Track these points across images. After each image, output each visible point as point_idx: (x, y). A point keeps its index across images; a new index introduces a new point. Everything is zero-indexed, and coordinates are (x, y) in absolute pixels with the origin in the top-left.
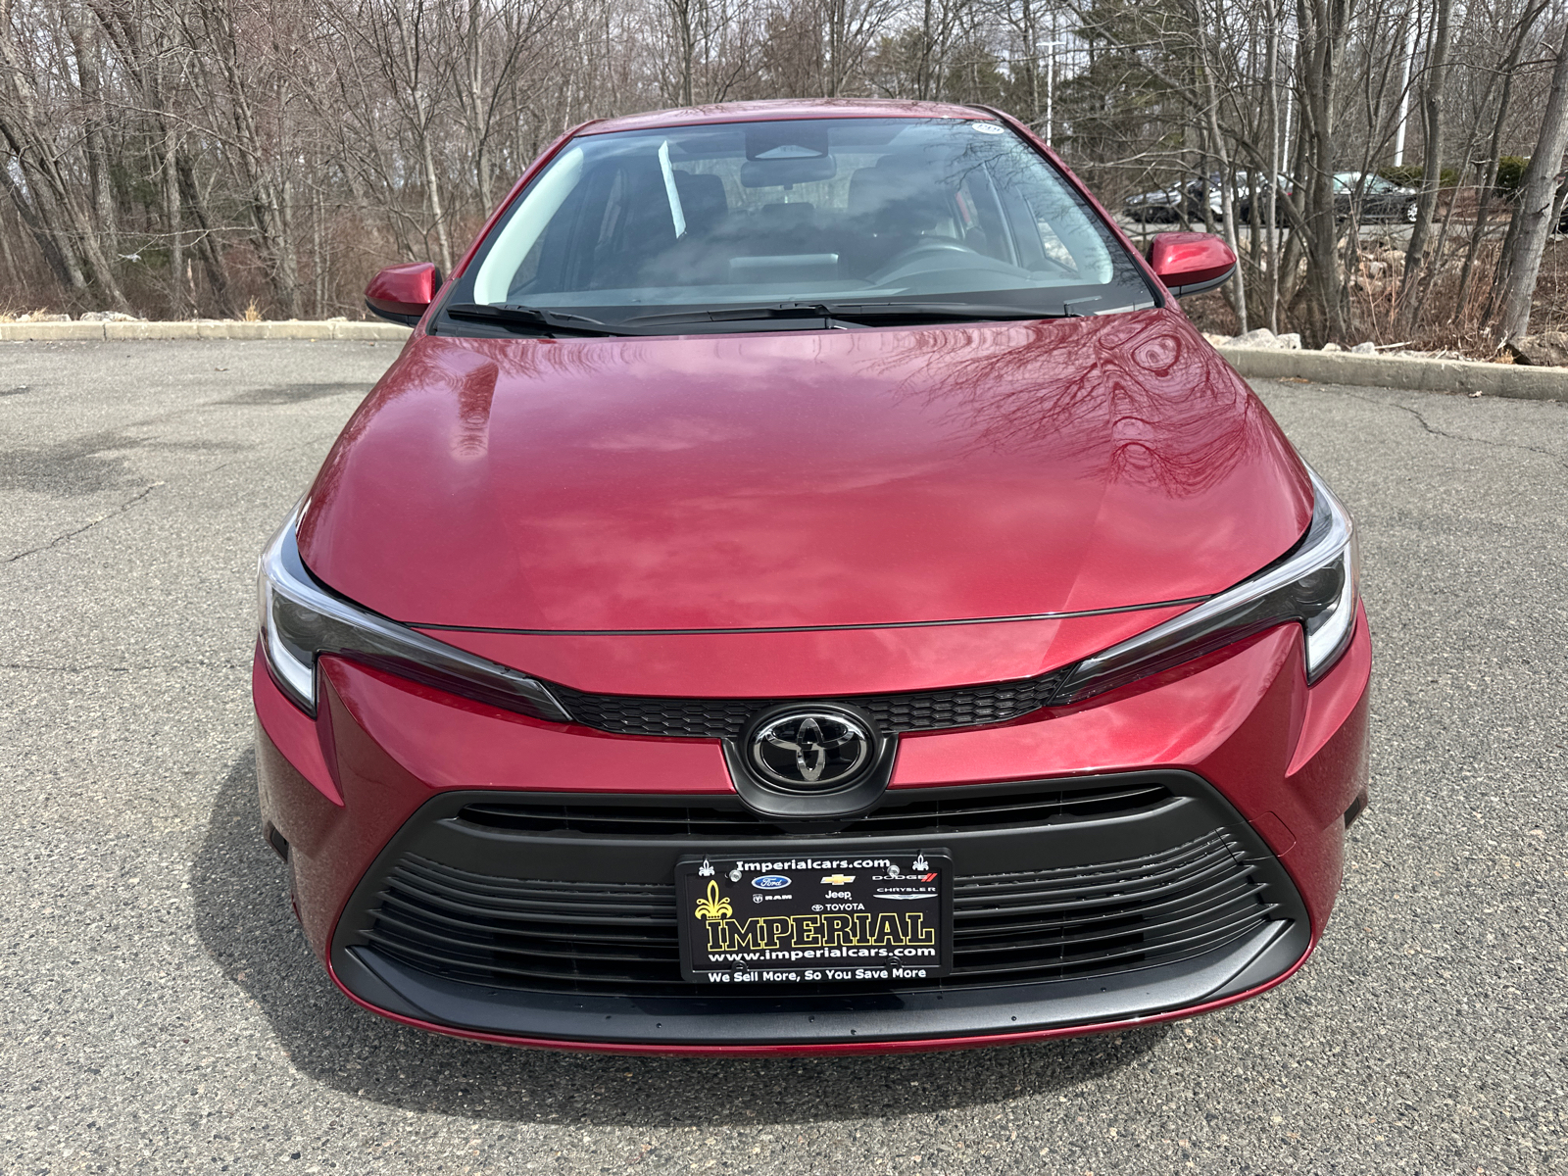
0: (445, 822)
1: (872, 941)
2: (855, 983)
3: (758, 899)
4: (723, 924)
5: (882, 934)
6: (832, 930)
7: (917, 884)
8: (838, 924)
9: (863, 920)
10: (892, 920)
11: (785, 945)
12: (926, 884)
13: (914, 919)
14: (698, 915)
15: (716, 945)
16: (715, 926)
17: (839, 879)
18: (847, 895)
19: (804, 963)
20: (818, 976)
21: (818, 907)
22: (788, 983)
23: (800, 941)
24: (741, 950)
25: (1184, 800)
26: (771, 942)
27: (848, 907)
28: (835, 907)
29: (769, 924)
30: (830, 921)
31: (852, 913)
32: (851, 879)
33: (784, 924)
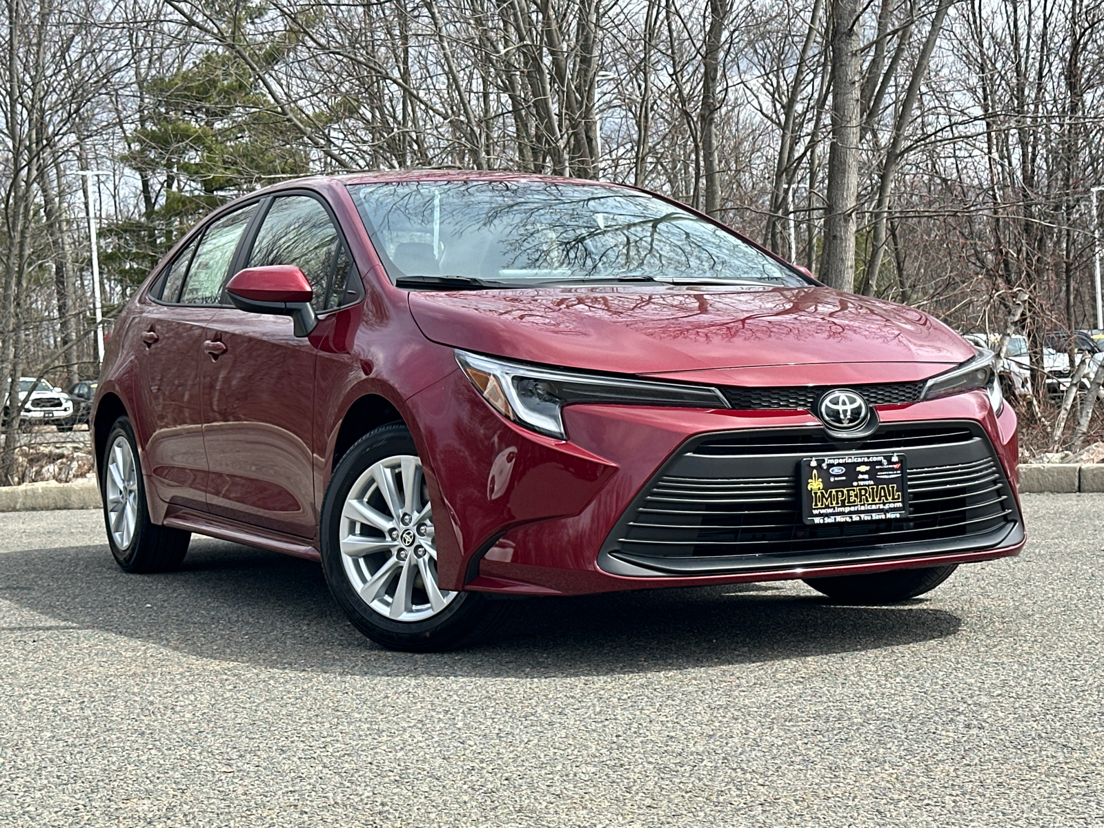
0: (689, 454)
1: (877, 500)
3: (832, 479)
4: (819, 494)
5: (881, 496)
6: (861, 495)
7: (893, 469)
8: (863, 492)
9: (873, 489)
10: (884, 488)
11: (843, 505)
12: (896, 470)
13: (893, 487)
14: (809, 488)
15: (816, 505)
16: (816, 493)
17: (863, 468)
18: (866, 477)
19: (850, 513)
20: (858, 519)
21: (855, 484)
22: (846, 522)
23: (849, 502)
24: (827, 507)
25: (978, 439)
26: (837, 503)
27: (867, 483)
28: (861, 483)
29: (837, 492)
30: (860, 490)
31: (868, 486)
32: (868, 468)
33: (842, 492)
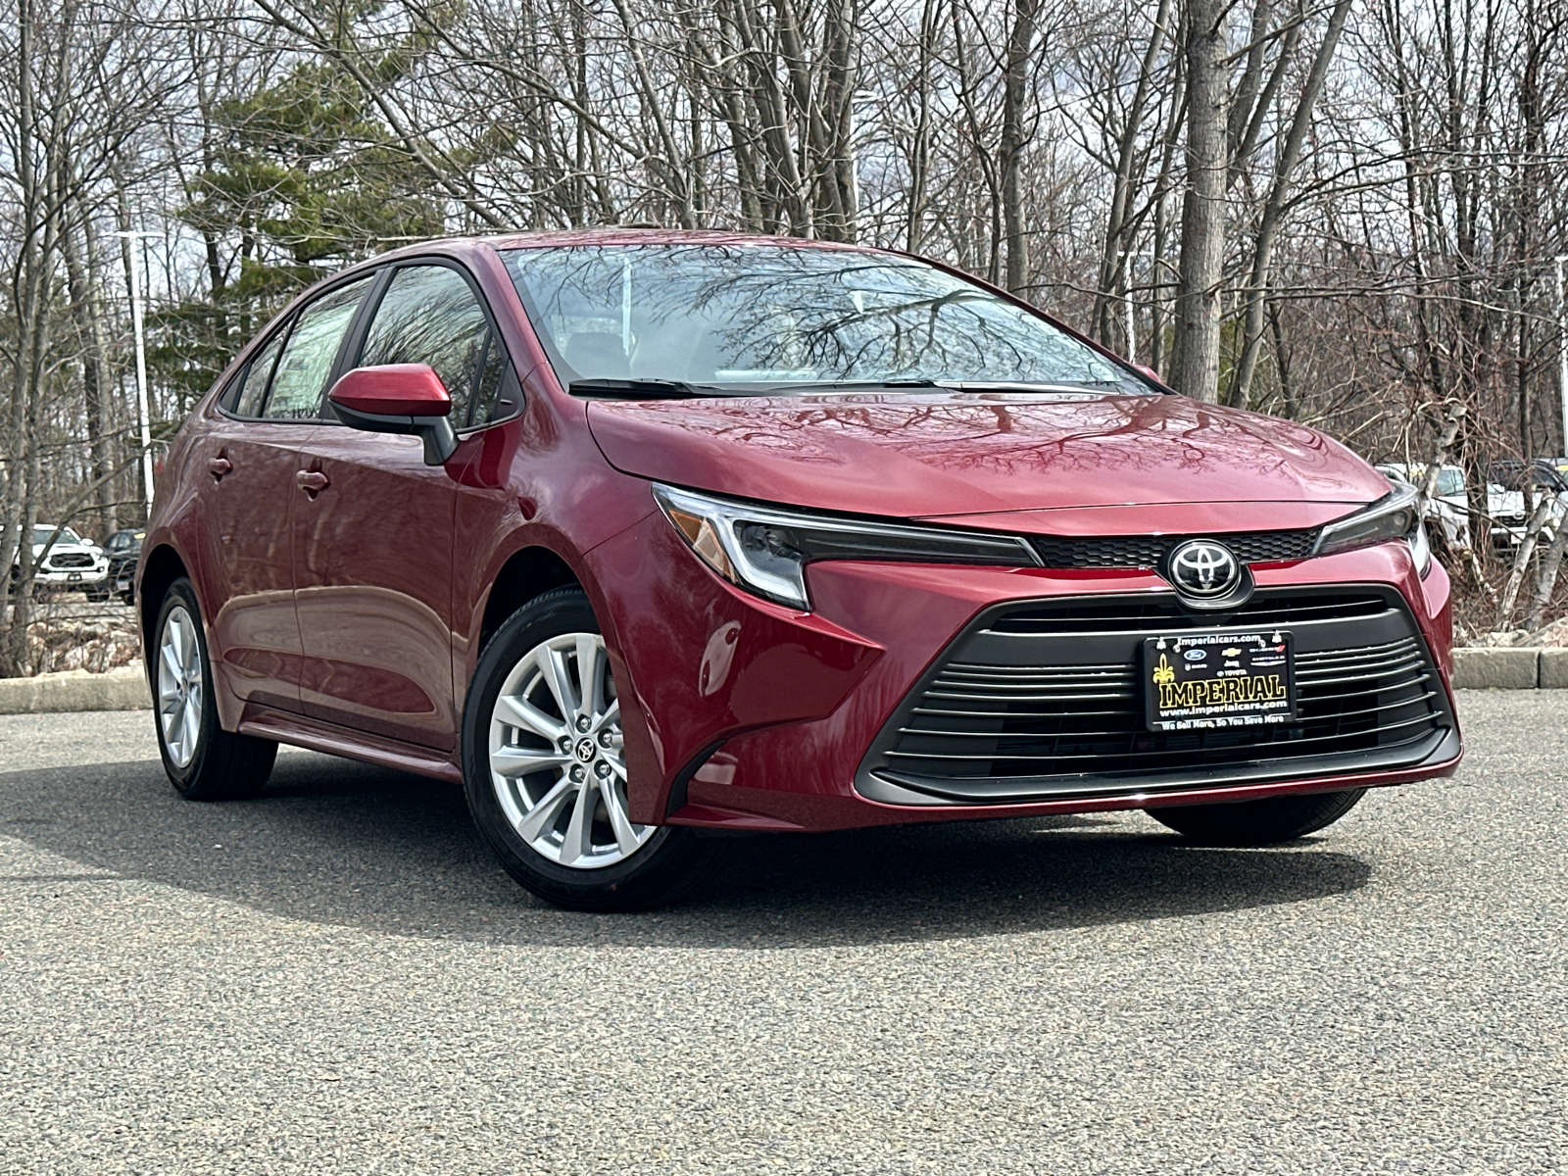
0: (984, 632)
1: (1251, 696)
2: (1244, 728)
3: (1188, 668)
4: (1169, 688)
5: (1257, 692)
6: (1229, 691)
7: (1274, 654)
8: (1232, 686)
9: (1245, 681)
10: (1261, 680)
11: (1204, 705)
13: (1274, 679)
14: (1155, 680)
15: (1165, 704)
16: (1164, 687)
17: (1232, 652)
18: (1236, 664)
19: (1214, 715)
20: (1224, 724)
21: (1220, 674)
23: (1211, 700)
24: (1181, 707)
25: (1395, 610)
26: (1195, 701)
27: (1237, 673)
28: (1229, 673)
29: (1194, 685)
30: (1228, 683)
31: (1239, 677)
32: (1238, 651)
33: (1202, 685)
